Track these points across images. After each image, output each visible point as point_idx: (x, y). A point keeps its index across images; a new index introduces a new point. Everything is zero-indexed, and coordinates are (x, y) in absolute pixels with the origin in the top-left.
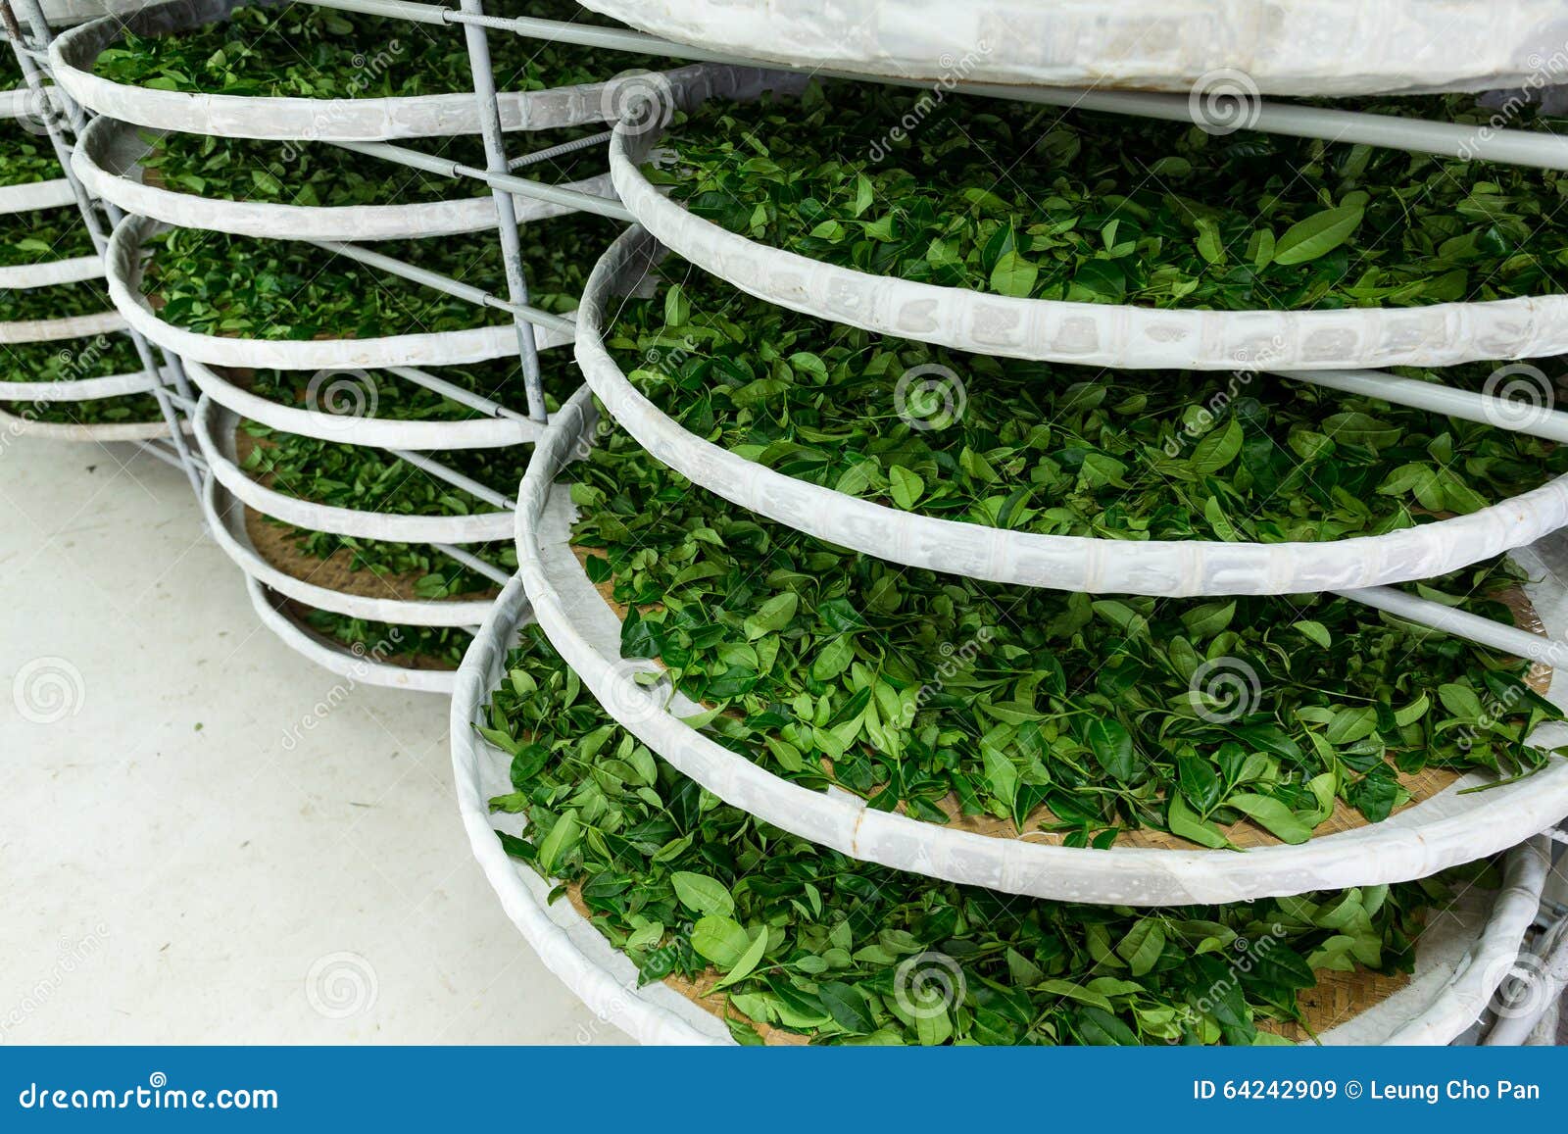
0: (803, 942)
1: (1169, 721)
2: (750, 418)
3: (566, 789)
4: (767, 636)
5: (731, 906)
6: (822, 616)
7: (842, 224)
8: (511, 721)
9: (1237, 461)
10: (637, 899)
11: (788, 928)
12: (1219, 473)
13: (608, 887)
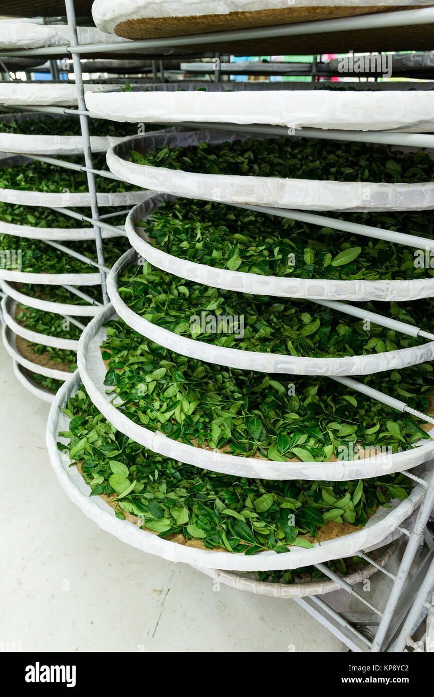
0: (148, 488)
1: (281, 422)
2: (155, 306)
3: (86, 432)
4: (152, 381)
5: (128, 473)
6: (173, 377)
7: (189, 243)
8: (74, 408)
9: (316, 333)
10: (98, 469)
11: (145, 483)
12: (307, 336)
13: (90, 464)
